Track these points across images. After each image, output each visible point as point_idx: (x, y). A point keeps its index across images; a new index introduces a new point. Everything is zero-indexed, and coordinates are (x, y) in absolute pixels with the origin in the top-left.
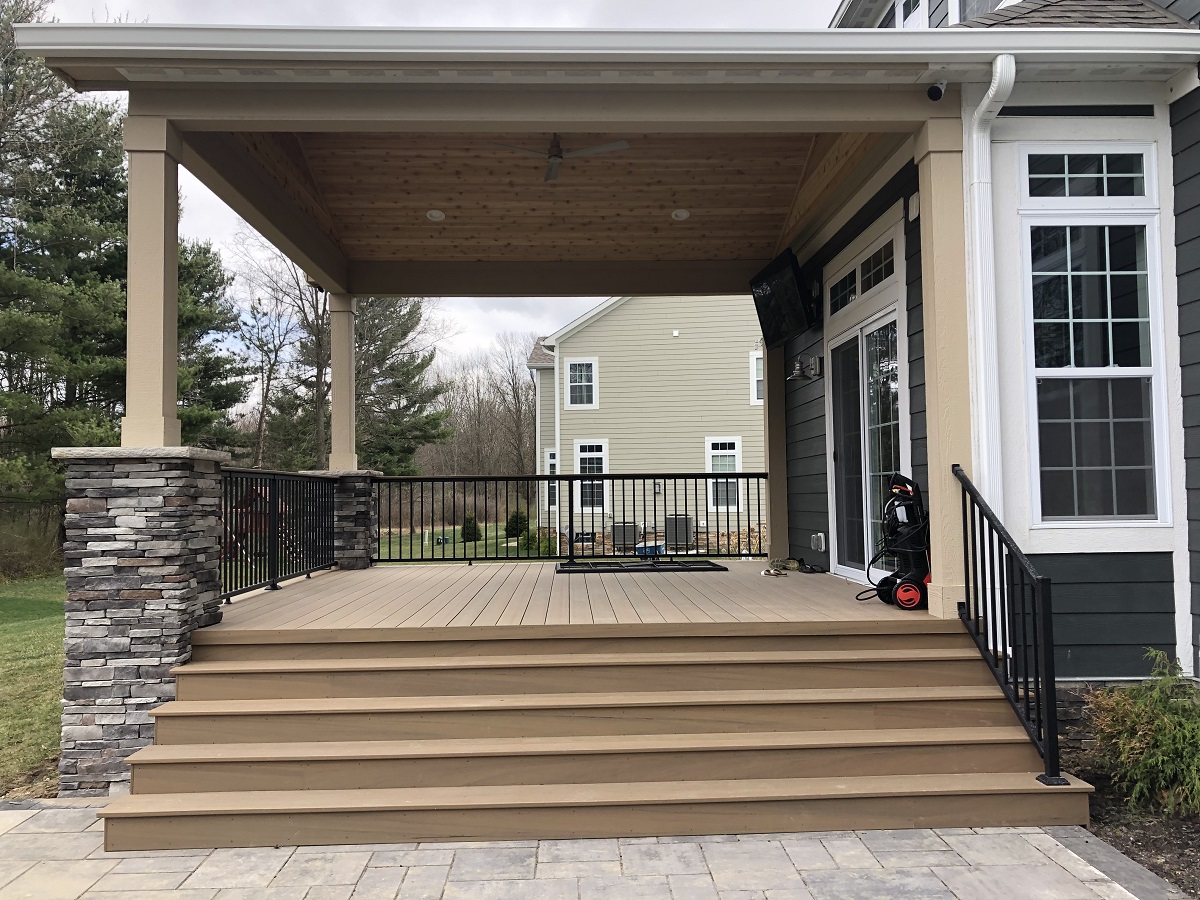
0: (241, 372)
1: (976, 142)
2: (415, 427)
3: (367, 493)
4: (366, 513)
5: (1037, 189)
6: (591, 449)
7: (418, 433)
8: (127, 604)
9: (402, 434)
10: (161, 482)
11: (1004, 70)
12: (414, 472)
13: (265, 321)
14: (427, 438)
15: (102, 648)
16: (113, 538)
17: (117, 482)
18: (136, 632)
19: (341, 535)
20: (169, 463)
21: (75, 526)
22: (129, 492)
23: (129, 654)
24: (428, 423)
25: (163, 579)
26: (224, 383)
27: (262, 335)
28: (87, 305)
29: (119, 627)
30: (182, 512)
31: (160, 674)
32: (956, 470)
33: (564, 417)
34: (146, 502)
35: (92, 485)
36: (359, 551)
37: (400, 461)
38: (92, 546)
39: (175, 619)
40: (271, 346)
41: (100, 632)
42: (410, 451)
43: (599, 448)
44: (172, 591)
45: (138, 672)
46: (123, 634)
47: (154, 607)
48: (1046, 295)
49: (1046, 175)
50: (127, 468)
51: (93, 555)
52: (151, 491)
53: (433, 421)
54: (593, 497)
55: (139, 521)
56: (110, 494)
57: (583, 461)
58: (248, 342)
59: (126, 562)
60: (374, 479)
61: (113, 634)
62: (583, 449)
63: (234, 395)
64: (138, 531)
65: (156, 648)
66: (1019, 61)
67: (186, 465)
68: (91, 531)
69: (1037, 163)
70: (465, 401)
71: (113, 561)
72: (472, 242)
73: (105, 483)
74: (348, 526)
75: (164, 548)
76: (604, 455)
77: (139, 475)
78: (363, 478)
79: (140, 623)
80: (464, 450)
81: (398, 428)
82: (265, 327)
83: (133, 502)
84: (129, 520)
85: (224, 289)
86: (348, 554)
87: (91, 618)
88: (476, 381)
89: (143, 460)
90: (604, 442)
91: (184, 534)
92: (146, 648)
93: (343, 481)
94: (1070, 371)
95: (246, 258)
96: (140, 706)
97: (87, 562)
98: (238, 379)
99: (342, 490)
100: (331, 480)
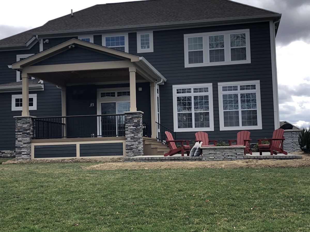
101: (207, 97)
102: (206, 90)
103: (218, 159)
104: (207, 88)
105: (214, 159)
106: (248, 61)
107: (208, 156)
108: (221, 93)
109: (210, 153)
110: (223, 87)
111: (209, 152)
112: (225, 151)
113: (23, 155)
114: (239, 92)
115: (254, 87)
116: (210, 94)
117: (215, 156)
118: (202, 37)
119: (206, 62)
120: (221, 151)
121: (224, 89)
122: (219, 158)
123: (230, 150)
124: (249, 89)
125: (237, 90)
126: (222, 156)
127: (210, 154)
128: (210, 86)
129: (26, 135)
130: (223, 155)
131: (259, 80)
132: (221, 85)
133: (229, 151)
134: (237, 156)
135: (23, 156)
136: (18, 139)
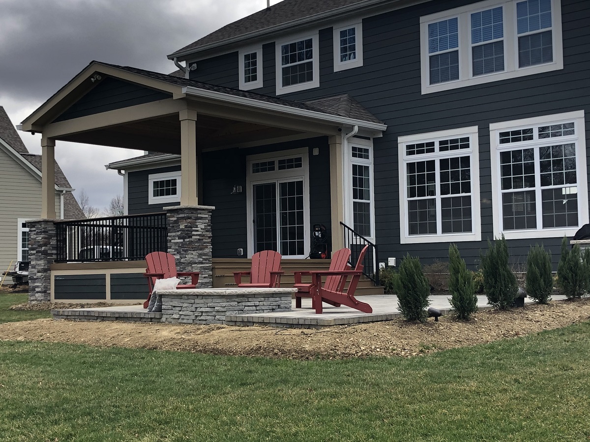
8: (201, 249)
10: (207, 216)
11: (356, 129)
15: (197, 261)
16: (197, 231)
17: (199, 215)
18: (204, 257)
22: (201, 218)
23: (202, 263)
25: (208, 243)
29: (200, 255)
32: (341, 223)
34: (204, 221)
39: (210, 254)
41: (196, 257)
44: (210, 246)
45: (204, 268)
47: (206, 250)
49: (354, 152)
50: (201, 212)
51: (194, 235)
52: (206, 218)
55: (203, 226)
59: (201, 238)
61: (198, 257)
64: (203, 229)
65: (207, 261)
66: (361, 128)
68: (193, 229)
69: (352, 148)
71: (198, 237)
73: (196, 215)
75: (208, 234)
77: (203, 214)
79: (204, 255)
83: (202, 221)
84: (201, 226)
87: (195, 253)
91: (212, 231)
97: (194, 237)
101: (466, 160)
102: (464, 143)
103: (185, 321)
104: (467, 139)
105: (180, 321)
106: (557, 63)
107: (170, 312)
108: (497, 149)
109: (174, 307)
110: (502, 134)
111: (171, 304)
112: (197, 301)
113: (38, 292)
114: (536, 144)
115: (569, 129)
116: (473, 152)
117: (181, 313)
118: (457, 18)
119: (466, 78)
120: (189, 301)
121: (505, 137)
122: (187, 317)
123: (204, 300)
124: (559, 134)
125: (532, 139)
126: (192, 313)
127: (174, 309)
128: (472, 132)
129: (40, 256)
130: (194, 312)
131: (583, 111)
132: (496, 129)
133: (202, 301)
134: (216, 314)
135: (37, 295)
136: (32, 263)
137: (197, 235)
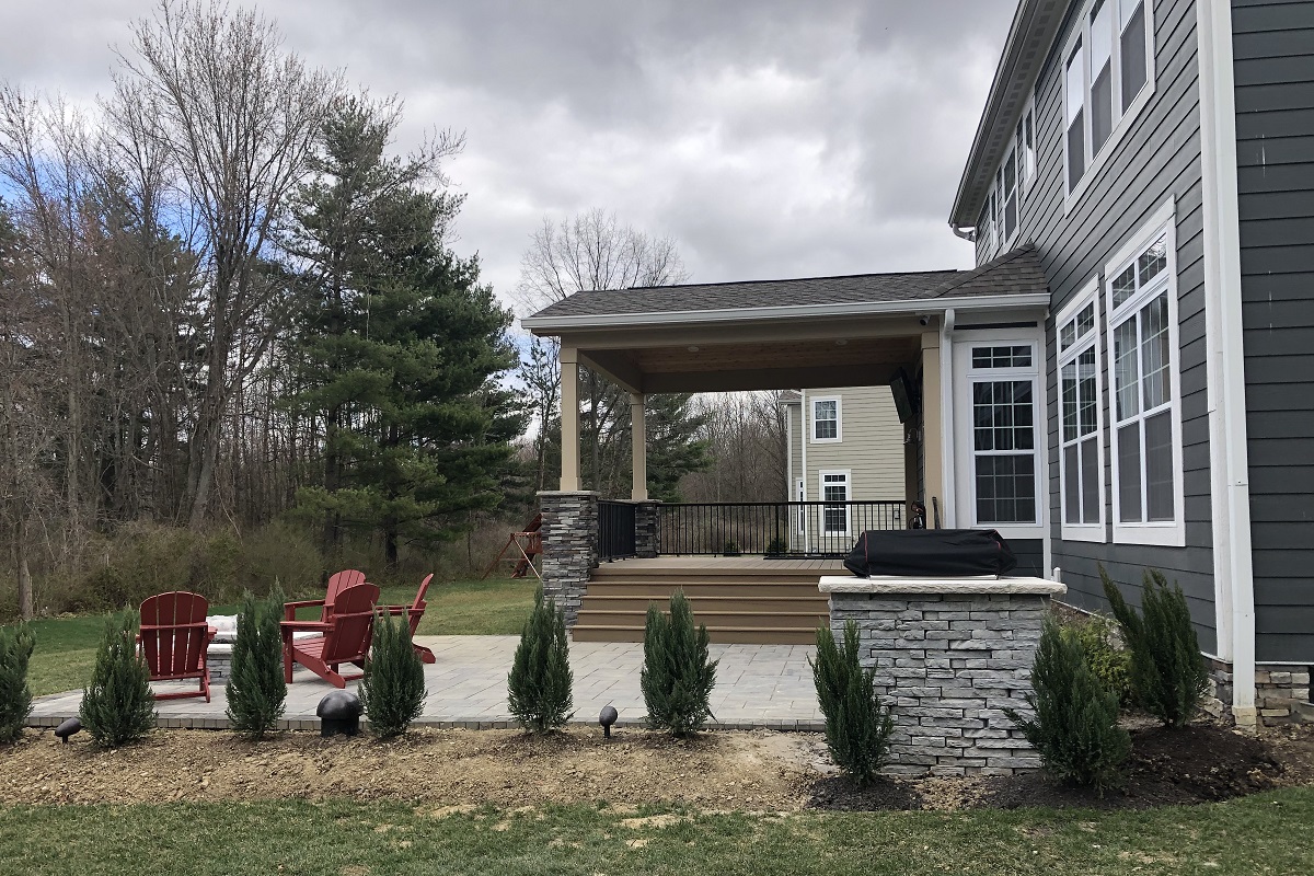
0: (519, 406)
1: (945, 345)
2: (678, 456)
3: (653, 513)
4: (653, 525)
5: (977, 364)
6: (835, 478)
7: (679, 462)
8: (566, 556)
9: (666, 463)
10: (578, 505)
11: (950, 316)
12: (678, 499)
13: (544, 360)
14: (690, 467)
15: (557, 574)
16: (560, 529)
17: (561, 506)
18: (570, 568)
19: (639, 538)
20: (582, 498)
21: (545, 523)
22: (566, 510)
23: (568, 577)
24: (690, 452)
25: (580, 546)
26: (504, 416)
27: (541, 374)
28: (411, 361)
29: (563, 565)
30: (586, 516)
31: (579, 585)
32: (934, 499)
33: (810, 449)
34: (573, 514)
35: (551, 506)
36: (650, 547)
37: (665, 488)
38: (552, 532)
39: (585, 563)
40: (549, 384)
41: (556, 567)
42: (675, 479)
43: (842, 478)
44: (584, 551)
45: (571, 584)
46: (565, 568)
47: (577, 558)
48: (980, 417)
49: (982, 358)
50: (563, 500)
51: (553, 535)
52: (575, 509)
53: (696, 450)
54: (835, 522)
55: (570, 522)
56: (558, 510)
57: (828, 489)
58: (529, 381)
59: (566, 539)
60: (658, 505)
61: (561, 568)
62: (828, 478)
63: (515, 427)
64: (570, 526)
65: (578, 574)
66: (957, 312)
67: (587, 498)
68: (551, 526)
69: (976, 352)
70: (728, 426)
71: (561, 539)
72: (715, 361)
73: (557, 506)
74: (644, 533)
75: (581, 533)
76: (846, 484)
77: (569, 503)
78: (652, 504)
79: (572, 564)
80: (728, 476)
81: (663, 458)
82: (544, 366)
83: (568, 514)
84: (566, 521)
85: (504, 329)
86: (644, 549)
88: (738, 406)
89: (571, 496)
90: (847, 473)
91: (587, 527)
92: (574, 574)
93: (640, 505)
94: (993, 452)
95: (529, 306)
96: (572, 599)
97: (551, 538)
98: (517, 412)
99: (640, 511)
100: (633, 505)
106: (1150, 81)
108: (1110, 322)
110: (1114, 287)
114: (1137, 302)
116: (1096, 334)
118: (1082, 33)
119: (1089, 166)
125: (1135, 290)
128: (1094, 290)
131: (1173, 197)
132: (1109, 276)
137: (557, 535)
